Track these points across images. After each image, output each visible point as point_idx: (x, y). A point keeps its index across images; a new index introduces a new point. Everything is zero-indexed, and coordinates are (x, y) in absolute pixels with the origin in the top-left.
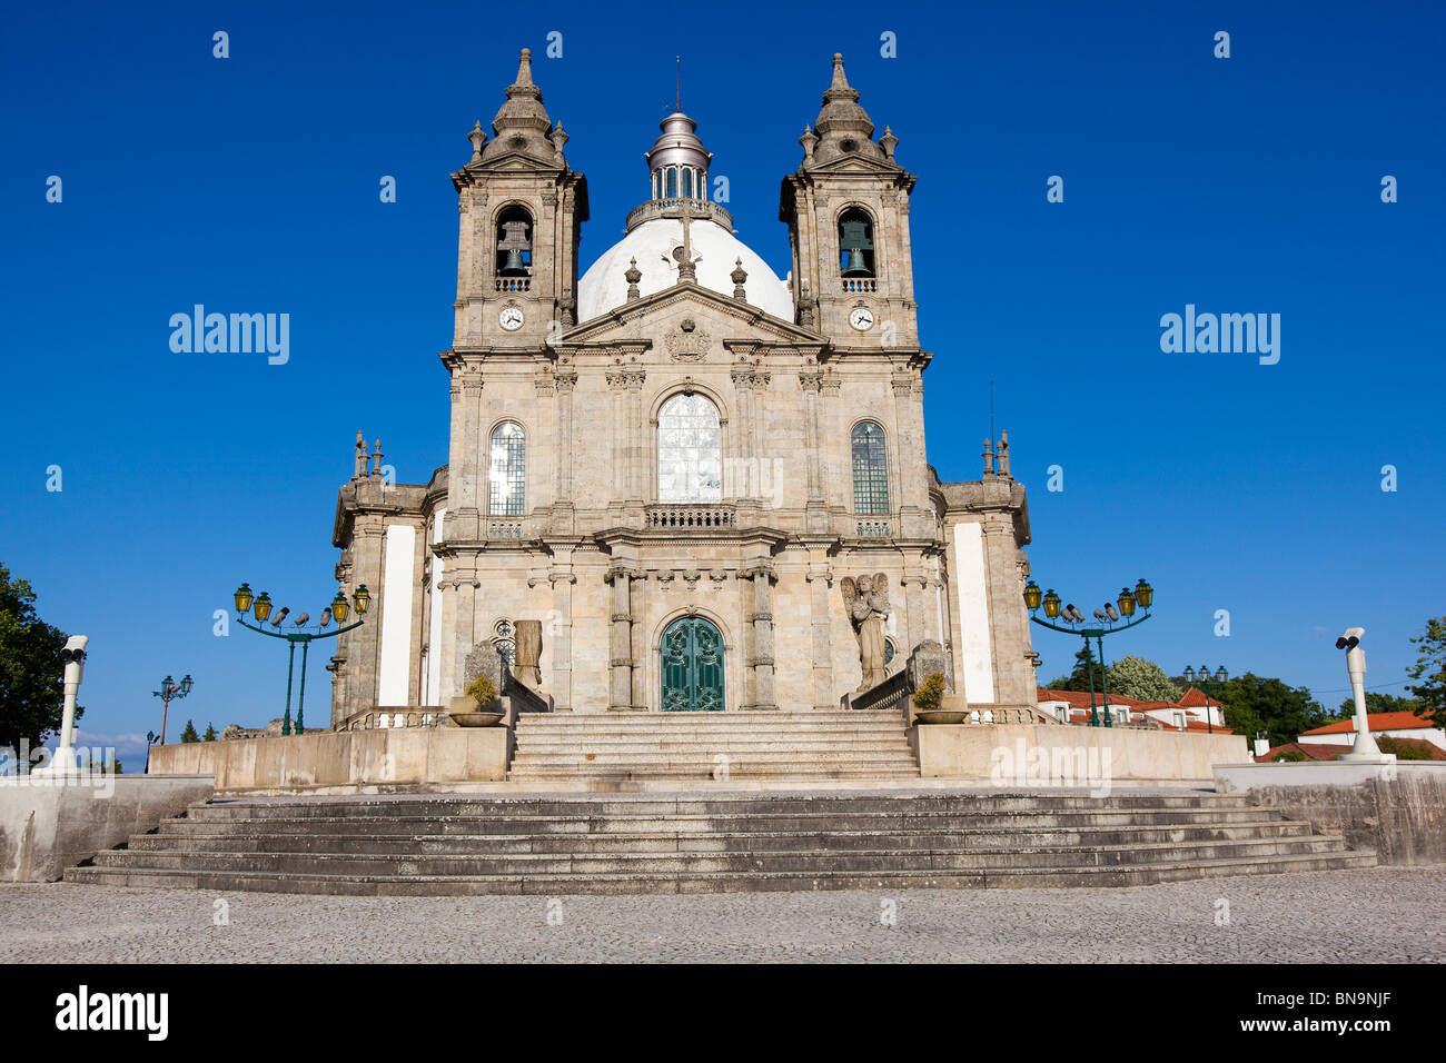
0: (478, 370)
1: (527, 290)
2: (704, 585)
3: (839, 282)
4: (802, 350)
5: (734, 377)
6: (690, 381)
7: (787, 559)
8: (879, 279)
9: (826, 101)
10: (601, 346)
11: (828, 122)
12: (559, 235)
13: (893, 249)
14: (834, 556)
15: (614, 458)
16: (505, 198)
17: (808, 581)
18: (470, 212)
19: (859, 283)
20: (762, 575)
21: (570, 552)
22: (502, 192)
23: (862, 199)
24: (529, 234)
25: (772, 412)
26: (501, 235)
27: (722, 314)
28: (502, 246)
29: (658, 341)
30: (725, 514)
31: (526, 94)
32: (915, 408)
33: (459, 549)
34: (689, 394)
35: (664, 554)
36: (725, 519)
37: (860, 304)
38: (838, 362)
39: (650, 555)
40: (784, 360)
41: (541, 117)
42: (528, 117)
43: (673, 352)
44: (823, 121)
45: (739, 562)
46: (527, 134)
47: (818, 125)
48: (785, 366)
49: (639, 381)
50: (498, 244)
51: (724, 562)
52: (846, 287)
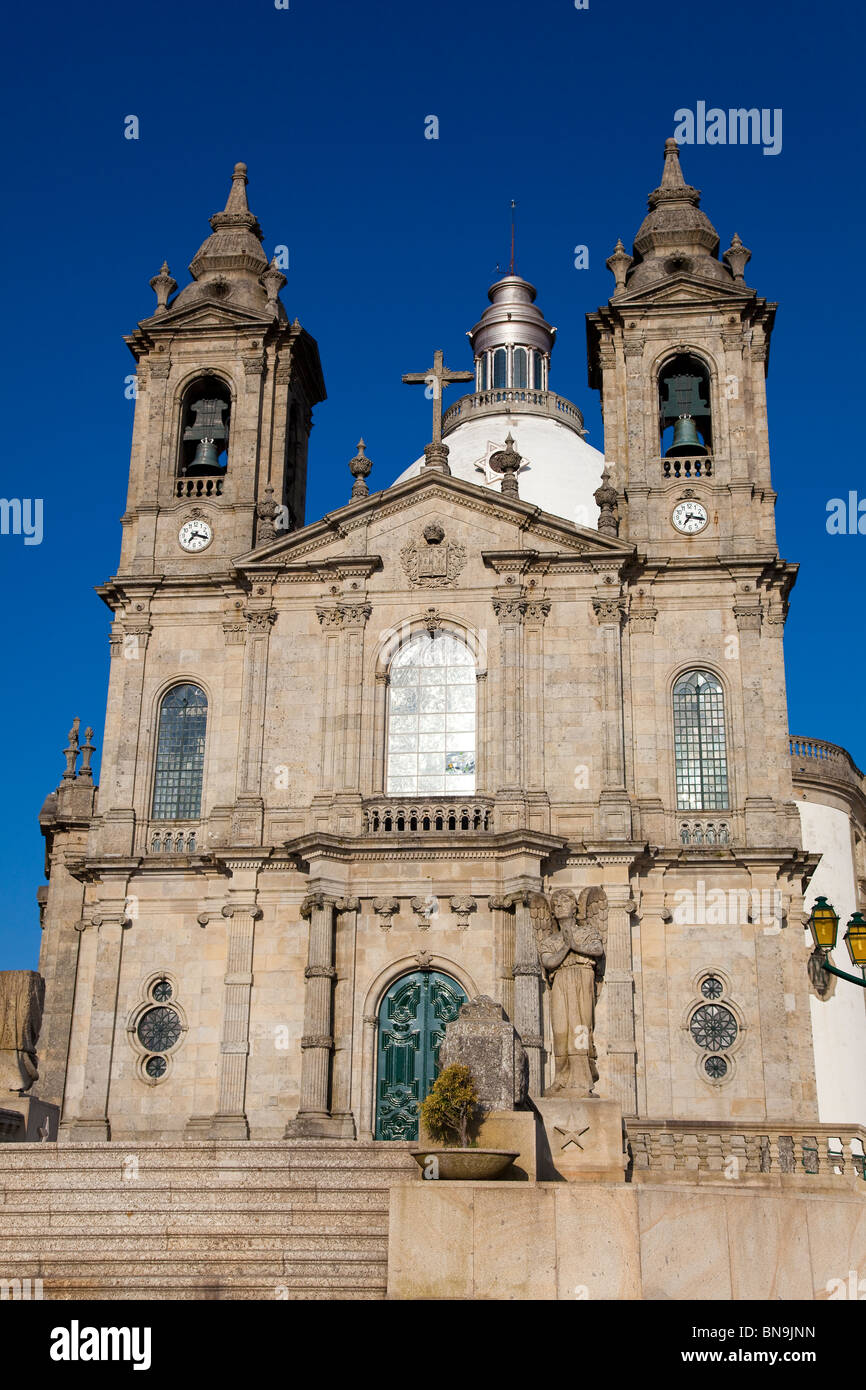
0: (146, 610)
1: (219, 493)
2: (442, 921)
3: (657, 466)
4: (597, 565)
5: (497, 607)
7: (570, 881)
8: (717, 456)
9: (653, 207)
10: (311, 568)
11: (652, 236)
12: (267, 415)
13: (739, 412)
14: (643, 874)
15: (324, 730)
16: (195, 366)
18: (148, 390)
19: (688, 464)
20: (526, 904)
21: (254, 872)
22: (189, 358)
23: (693, 341)
24: (226, 415)
25: (552, 657)
26: (189, 419)
27: (484, 517)
28: (189, 435)
29: (391, 559)
30: (477, 811)
31: (236, 224)
32: (771, 647)
33: (103, 870)
35: (385, 872)
36: (477, 820)
37: (689, 496)
38: (653, 582)
39: (365, 874)
40: (572, 580)
41: (252, 255)
42: (235, 254)
43: (411, 573)
44: (646, 234)
45: (493, 885)
46: (231, 278)
47: (636, 241)
48: (573, 588)
49: (362, 618)
50: (184, 431)
51: (473, 885)
52: (668, 469)
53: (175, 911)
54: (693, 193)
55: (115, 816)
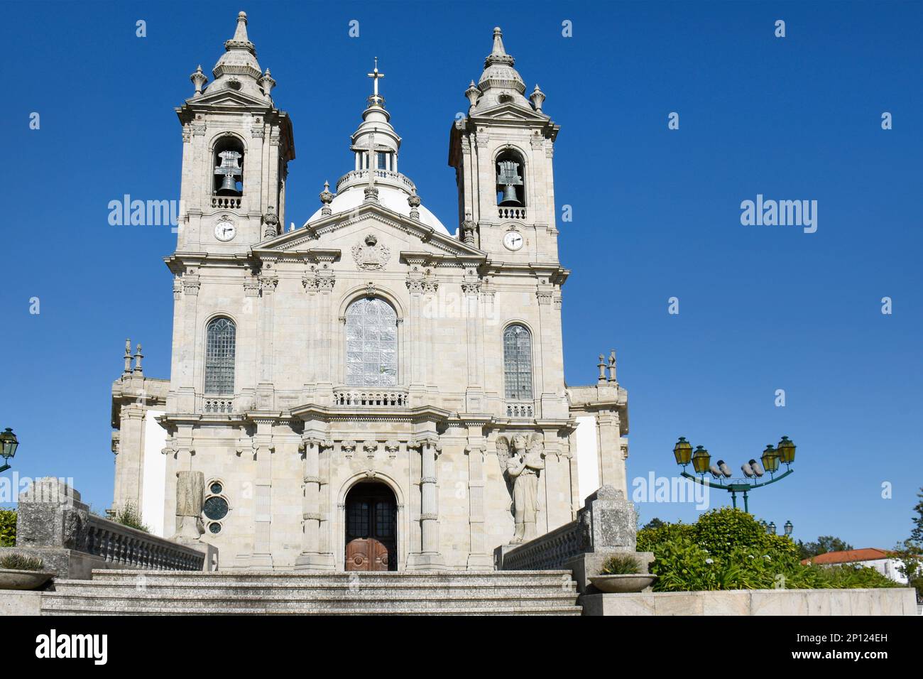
0: (196, 273)
1: (238, 207)
2: (381, 454)
3: (495, 210)
4: (464, 263)
5: (408, 284)
6: (372, 286)
7: (449, 434)
8: (528, 208)
9: (488, 65)
10: (298, 255)
11: (488, 81)
12: (266, 162)
13: (540, 184)
14: (487, 435)
15: (308, 347)
16: (221, 130)
17: (467, 452)
18: (191, 142)
19: (512, 211)
20: (428, 447)
21: (271, 425)
22: (216, 126)
23: (515, 143)
24: (241, 162)
26: (218, 161)
27: (399, 232)
28: (218, 171)
29: (346, 253)
30: (400, 396)
31: (241, 48)
32: (553, 313)
34: (371, 297)
35: (348, 427)
36: (400, 401)
37: (513, 228)
38: (493, 276)
39: (337, 428)
40: (450, 271)
41: (253, 67)
42: (242, 65)
43: (359, 261)
44: (486, 79)
45: (410, 435)
46: (240, 79)
47: (480, 83)
48: (452, 276)
49: (330, 285)
50: (215, 169)
51: (399, 435)
52: (501, 213)
53: (223, 445)
54: (511, 60)
55: (183, 391)
